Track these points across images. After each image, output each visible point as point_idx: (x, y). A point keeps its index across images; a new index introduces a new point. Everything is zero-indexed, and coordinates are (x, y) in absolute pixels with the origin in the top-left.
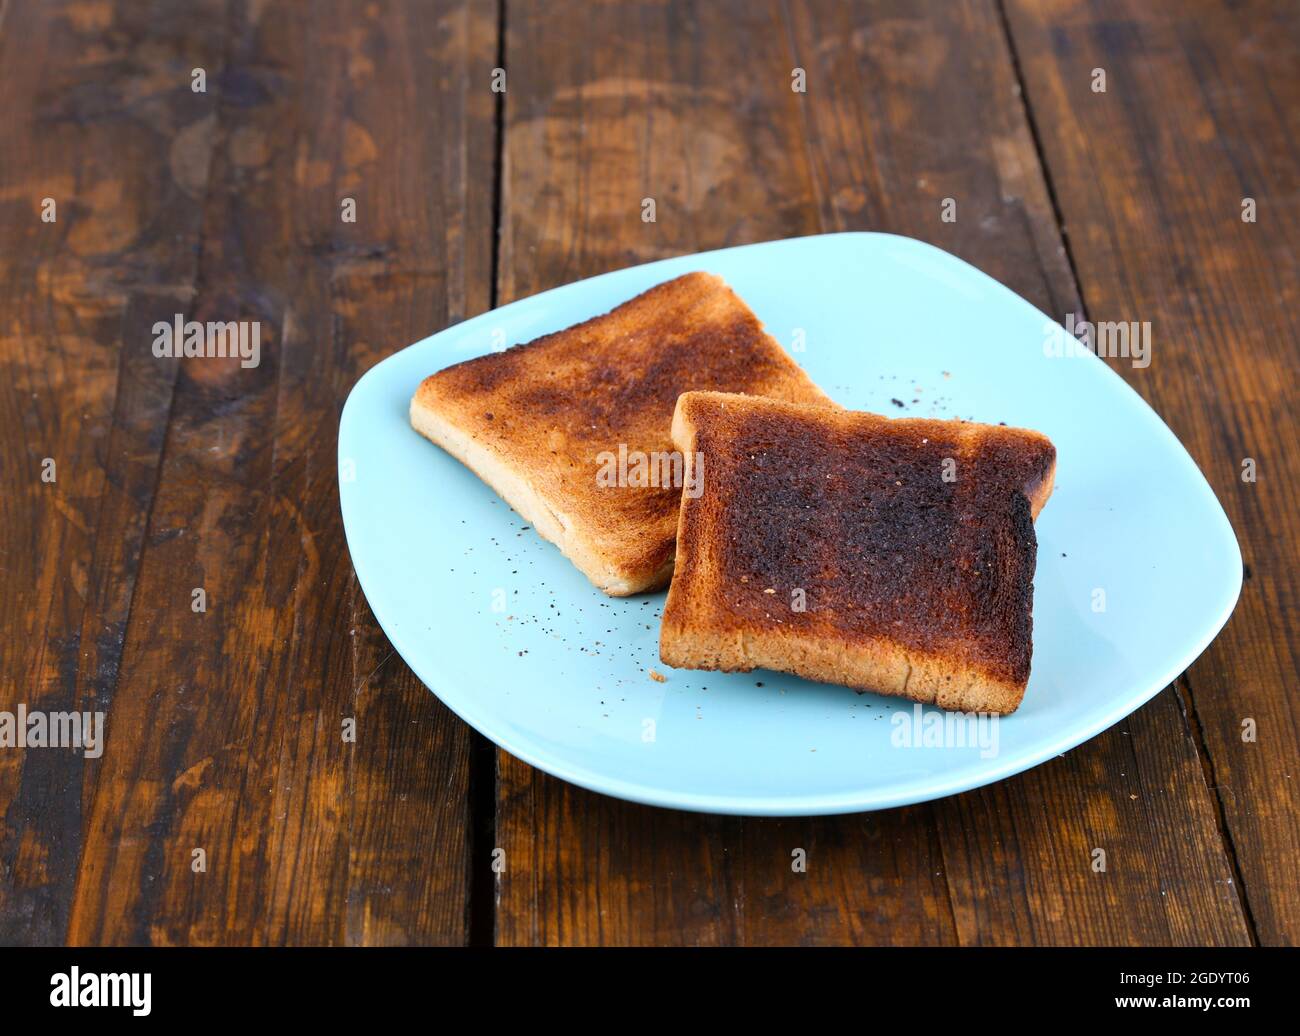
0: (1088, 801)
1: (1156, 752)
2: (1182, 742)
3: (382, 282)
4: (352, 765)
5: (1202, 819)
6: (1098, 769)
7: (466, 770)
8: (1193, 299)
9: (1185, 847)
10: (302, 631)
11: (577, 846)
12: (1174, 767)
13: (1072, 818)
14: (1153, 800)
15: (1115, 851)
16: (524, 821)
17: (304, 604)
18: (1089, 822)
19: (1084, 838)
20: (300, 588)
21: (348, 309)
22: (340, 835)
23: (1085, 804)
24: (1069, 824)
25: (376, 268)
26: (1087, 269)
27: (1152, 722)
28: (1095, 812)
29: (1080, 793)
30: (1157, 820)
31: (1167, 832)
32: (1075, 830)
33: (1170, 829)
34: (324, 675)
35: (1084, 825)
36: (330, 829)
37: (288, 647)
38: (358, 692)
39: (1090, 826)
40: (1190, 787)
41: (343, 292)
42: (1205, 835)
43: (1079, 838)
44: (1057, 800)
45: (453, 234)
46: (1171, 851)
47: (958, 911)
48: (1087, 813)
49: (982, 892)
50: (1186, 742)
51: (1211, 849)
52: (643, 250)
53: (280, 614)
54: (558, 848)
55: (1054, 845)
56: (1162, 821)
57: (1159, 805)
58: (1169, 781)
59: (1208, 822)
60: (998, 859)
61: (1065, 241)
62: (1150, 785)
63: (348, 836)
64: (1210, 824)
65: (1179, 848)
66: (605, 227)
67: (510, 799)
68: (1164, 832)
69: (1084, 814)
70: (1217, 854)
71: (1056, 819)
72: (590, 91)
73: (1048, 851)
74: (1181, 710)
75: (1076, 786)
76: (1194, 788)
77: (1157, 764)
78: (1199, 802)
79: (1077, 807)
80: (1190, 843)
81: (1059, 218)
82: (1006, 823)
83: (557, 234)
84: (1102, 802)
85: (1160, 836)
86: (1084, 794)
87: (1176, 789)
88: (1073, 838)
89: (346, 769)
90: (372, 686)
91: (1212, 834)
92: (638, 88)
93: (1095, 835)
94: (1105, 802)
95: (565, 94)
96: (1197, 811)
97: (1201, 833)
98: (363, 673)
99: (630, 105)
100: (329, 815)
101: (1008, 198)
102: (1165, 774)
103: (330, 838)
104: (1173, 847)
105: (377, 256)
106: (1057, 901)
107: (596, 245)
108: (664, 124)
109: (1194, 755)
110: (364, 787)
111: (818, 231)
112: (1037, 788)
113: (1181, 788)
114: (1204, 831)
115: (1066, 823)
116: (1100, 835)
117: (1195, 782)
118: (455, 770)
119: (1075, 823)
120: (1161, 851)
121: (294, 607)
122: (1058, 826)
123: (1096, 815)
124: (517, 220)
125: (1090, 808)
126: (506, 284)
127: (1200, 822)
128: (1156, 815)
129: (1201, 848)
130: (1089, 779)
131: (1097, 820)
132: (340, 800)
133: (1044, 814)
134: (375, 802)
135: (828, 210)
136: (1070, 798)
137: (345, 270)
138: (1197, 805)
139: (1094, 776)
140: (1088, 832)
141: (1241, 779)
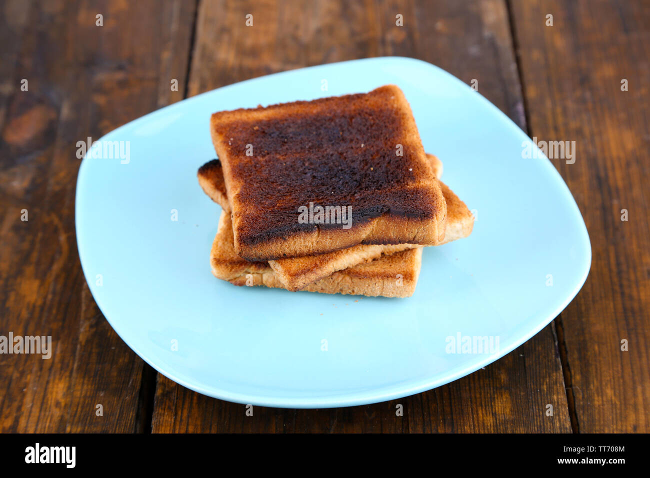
0: (496, 396)
1: (538, 366)
2: (553, 361)
3: (123, 84)
4: (74, 375)
5: (560, 407)
6: (503, 377)
7: (140, 377)
8: (588, 95)
9: (549, 424)
10: (54, 293)
11: (199, 423)
12: (548, 376)
13: (485, 406)
14: (533, 396)
15: (509, 426)
16: (169, 408)
17: (57, 277)
18: (495, 408)
19: (491, 419)
20: (56, 267)
21: (101, 100)
22: (62, 417)
23: (494, 398)
24: (484, 410)
25: (120, 76)
26: (529, 76)
27: (537, 349)
28: (499, 403)
29: (492, 391)
30: (534, 408)
31: (539, 415)
32: (487, 414)
33: (541, 413)
34: (64, 320)
35: (492, 410)
36: (57, 413)
37: (44, 303)
38: (82, 330)
39: (495, 411)
40: (555, 387)
41: (100, 90)
42: (561, 417)
43: (488, 418)
44: (478, 396)
45: (166, 55)
46: (540, 426)
48: (495, 403)
50: (556, 361)
51: (564, 425)
52: (275, 65)
53: (42, 284)
54: (188, 425)
55: (474, 422)
56: (537, 408)
57: (536, 398)
58: (543, 384)
59: (563, 409)
60: (440, 431)
61: (518, 60)
62: (532, 387)
63: (67, 417)
64: (565, 411)
65: (545, 425)
66: (254, 52)
67: (163, 395)
68: (538, 414)
69: (493, 404)
70: (566, 428)
71: (477, 406)
73: (470, 426)
74: (555, 342)
75: (490, 387)
76: (557, 389)
77: (538, 374)
78: (559, 397)
79: (489, 399)
81: (515, 45)
82: (448, 409)
83: (226, 56)
84: (504, 396)
85: (535, 418)
86: (494, 392)
87: (547, 389)
88: (485, 418)
89: (70, 376)
90: (91, 326)
91: (565, 416)
93: (497, 417)
94: (506, 396)
96: (558, 403)
97: (559, 416)
98: (87, 319)
100: (58, 404)
101: (487, 34)
102: (542, 380)
103: (56, 418)
104: (542, 424)
105: (120, 68)
107: (249, 62)
109: (559, 369)
110: (79, 388)
111: (377, 55)
112: (467, 388)
113: (550, 389)
114: (561, 414)
115: (482, 409)
116: (500, 416)
117: (558, 385)
118: (134, 377)
119: (487, 409)
120: (535, 427)
121: (51, 278)
122: (477, 411)
123: (500, 405)
124: (204, 48)
125: (496, 400)
126: (194, 85)
127: (559, 409)
128: (534, 404)
129: (558, 425)
130: (498, 383)
131: (500, 408)
132: (65, 395)
133: (470, 404)
134: (85, 397)
135: (383, 42)
136: (486, 394)
137: (102, 77)
138: (558, 399)
139: (501, 381)
140: (494, 415)
141: (586, 382)
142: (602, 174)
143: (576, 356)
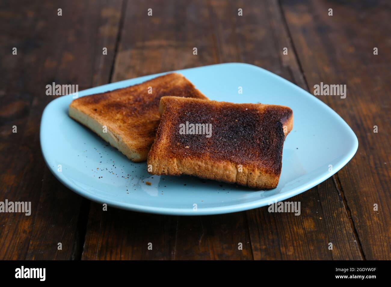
0: (304, 220)
1: (329, 206)
2: (339, 203)
4: (36, 217)
5: (345, 224)
6: (308, 211)
7: (77, 217)
9: (339, 232)
10: (24, 181)
12: (336, 209)
13: (298, 225)
14: (328, 219)
15: (313, 234)
16: (96, 230)
18: (304, 226)
19: (302, 230)
20: (26, 169)
22: (27, 237)
23: (303, 221)
24: (297, 226)
26: (311, 83)
27: (328, 197)
28: (307, 223)
29: (301, 218)
30: (329, 224)
31: (333, 228)
32: (299, 228)
33: (334, 227)
35: (302, 227)
36: (24, 236)
37: (18, 185)
38: (41, 196)
39: (304, 227)
40: (341, 215)
42: (347, 228)
43: (300, 231)
44: (293, 220)
46: (334, 233)
47: (254, 253)
48: (304, 223)
49: (264, 247)
50: (340, 203)
51: (348, 232)
53: (17, 177)
55: (291, 233)
56: (331, 225)
57: (330, 220)
58: (334, 214)
59: (348, 225)
60: (270, 237)
62: (327, 215)
64: (349, 226)
65: (337, 232)
67: (92, 224)
68: (331, 228)
69: (302, 224)
70: (351, 234)
71: (292, 225)
72: (148, 43)
73: (289, 234)
74: (339, 194)
76: (343, 215)
77: (330, 209)
78: (344, 219)
79: (300, 222)
80: (341, 231)
81: (302, 71)
82: (274, 227)
84: (309, 220)
85: (330, 229)
86: (303, 218)
87: (336, 216)
88: (298, 230)
89: (33, 218)
90: (47, 195)
91: (349, 228)
92: (164, 42)
93: (306, 230)
95: (140, 44)
96: (344, 222)
97: (345, 228)
99: (160, 47)
101: (285, 65)
102: (332, 212)
103: (23, 238)
104: (334, 232)
105: (69, 83)
106: (291, 249)
108: (171, 51)
109: (343, 206)
112: (286, 217)
113: (338, 215)
114: (346, 227)
115: (296, 227)
116: (308, 229)
117: (343, 214)
118: (73, 217)
119: (299, 226)
120: (330, 233)
121: (23, 174)
122: (293, 227)
123: (307, 224)
125: (305, 222)
127: (345, 225)
128: (328, 223)
129: (345, 232)
130: (305, 214)
131: (307, 225)
132: (29, 227)
133: (288, 224)
136: (298, 219)
138: (344, 220)
139: (307, 213)
140: (304, 229)
141: (360, 215)
142: (359, 122)
143: (353, 202)
